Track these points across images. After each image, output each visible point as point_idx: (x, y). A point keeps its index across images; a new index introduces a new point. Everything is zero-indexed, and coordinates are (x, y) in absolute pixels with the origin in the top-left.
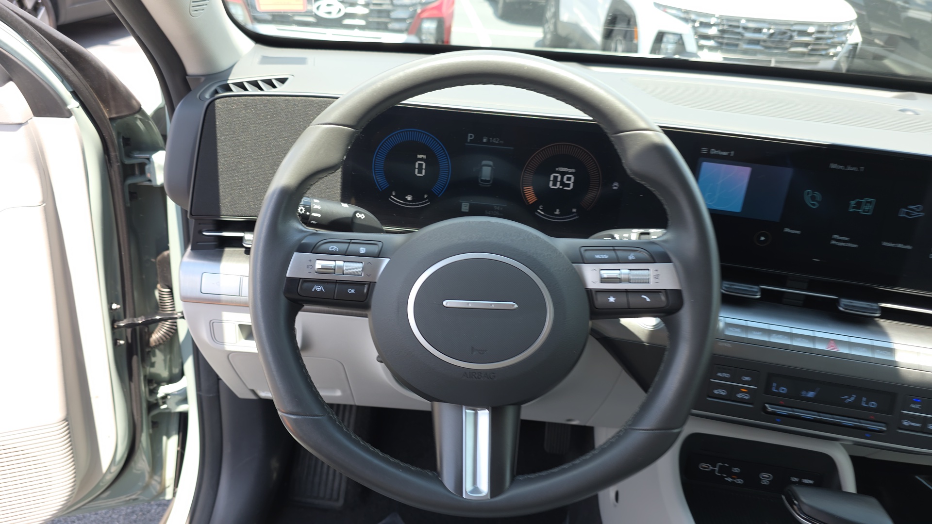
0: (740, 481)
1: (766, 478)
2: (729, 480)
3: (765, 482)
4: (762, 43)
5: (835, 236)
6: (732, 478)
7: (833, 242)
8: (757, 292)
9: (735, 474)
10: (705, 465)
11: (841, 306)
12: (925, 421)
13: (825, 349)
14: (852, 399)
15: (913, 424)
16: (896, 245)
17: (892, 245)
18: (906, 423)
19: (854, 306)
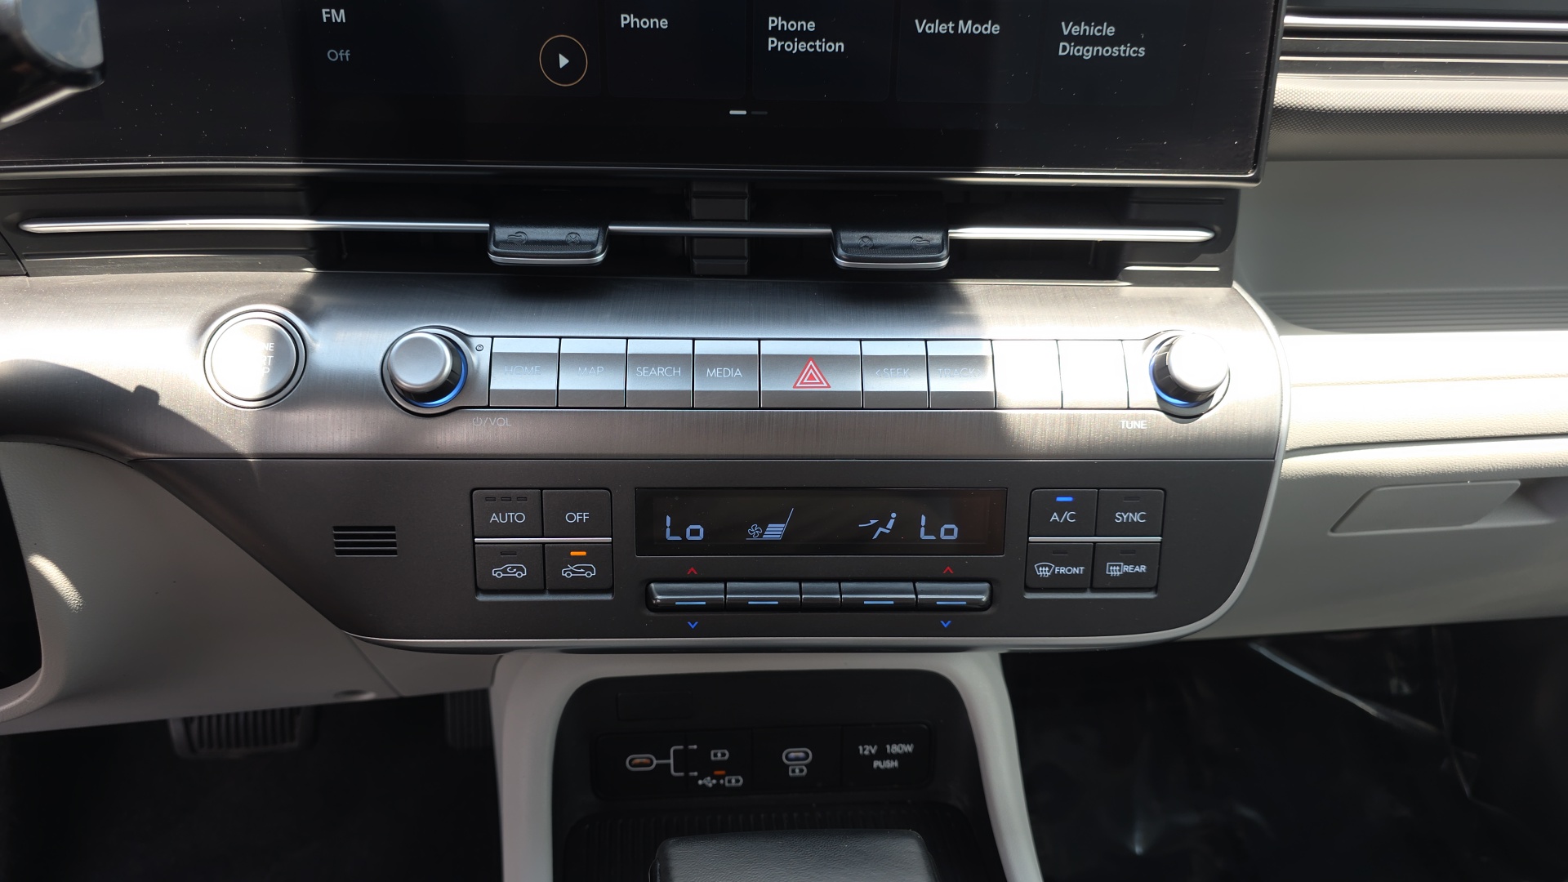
0: (735, 781)
1: (797, 759)
2: (709, 782)
3: (798, 771)
5: (774, 22)
6: (718, 778)
7: (772, 43)
8: (593, 245)
9: (720, 765)
10: (640, 758)
11: (840, 251)
12: (1095, 557)
13: (790, 388)
14: (890, 524)
15: (1063, 570)
16: (955, 28)
17: (942, 28)
18: (1043, 572)
19: (874, 247)
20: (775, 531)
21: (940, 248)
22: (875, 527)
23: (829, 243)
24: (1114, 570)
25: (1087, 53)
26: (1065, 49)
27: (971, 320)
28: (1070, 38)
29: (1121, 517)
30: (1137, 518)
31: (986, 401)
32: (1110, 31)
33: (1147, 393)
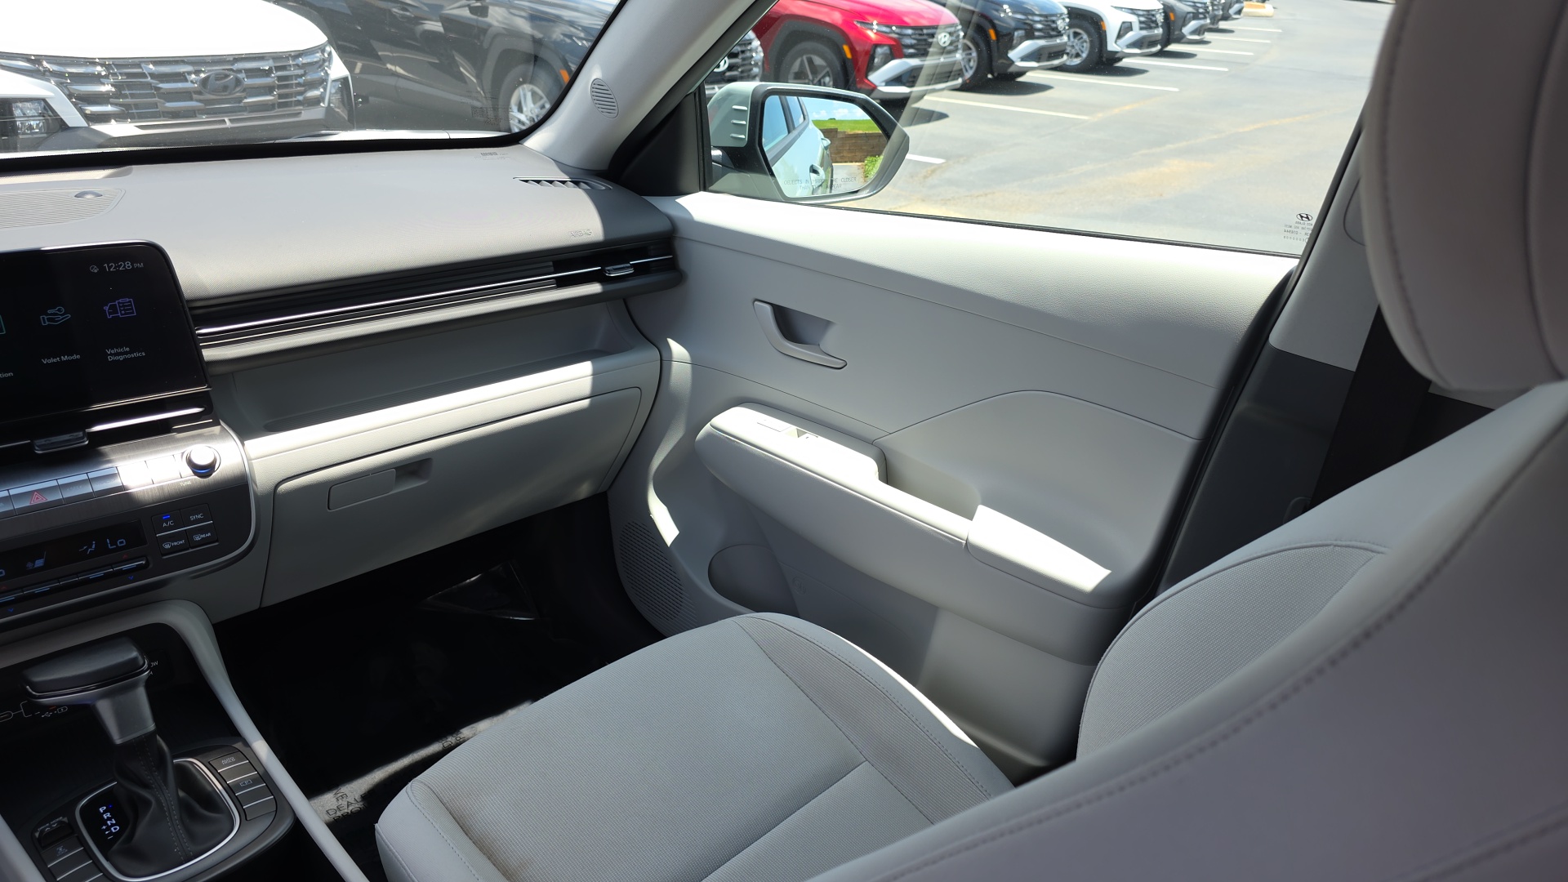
4: (194, 96)
11: (37, 448)
12: (188, 535)
13: (28, 504)
14: (94, 546)
15: (176, 544)
16: (60, 359)
17: (55, 360)
18: (167, 546)
19: (52, 443)
20: (39, 563)
21: (83, 438)
22: (87, 549)
23: (30, 447)
24: (198, 538)
25: (121, 358)
26: (110, 358)
27: (109, 461)
28: (111, 354)
29: (192, 518)
30: (199, 516)
31: (122, 488)
32: (128, 349)
33: (188, 471)
